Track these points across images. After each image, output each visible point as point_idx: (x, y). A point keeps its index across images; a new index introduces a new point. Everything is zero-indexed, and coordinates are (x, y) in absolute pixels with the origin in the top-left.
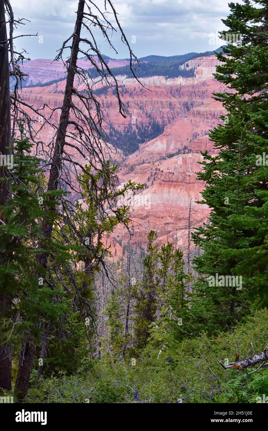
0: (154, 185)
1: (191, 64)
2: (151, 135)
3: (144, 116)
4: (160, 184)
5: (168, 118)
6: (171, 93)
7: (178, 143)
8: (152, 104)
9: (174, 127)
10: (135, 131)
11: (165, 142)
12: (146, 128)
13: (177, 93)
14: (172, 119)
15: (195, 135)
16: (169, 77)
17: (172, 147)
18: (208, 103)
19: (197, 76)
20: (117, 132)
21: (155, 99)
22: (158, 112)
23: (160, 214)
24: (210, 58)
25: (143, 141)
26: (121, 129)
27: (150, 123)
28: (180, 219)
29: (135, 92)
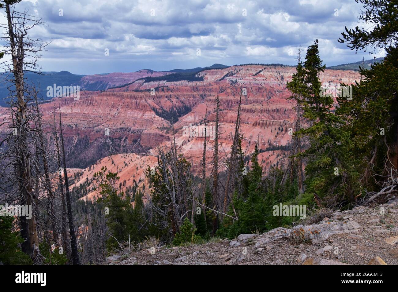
0: (193, 140)
1: (202, 74)
2: (184, 113)
3: (180, 102)
4: (197, 139)
5: (193, 103)
6: (193, 89)
7: (200, 117)
8: (183, 96)
9: (197, 108)
10: (175, 111)
11: (193, 116)
12: (181, 109)
13: (196, 90)
14: (195, 104)
15: (209, 112)
16: (190, 81)
17: (197, 119)
18: (214, 94)
19: (205, 80)
20: (165, 111)
21: (185, 93)
22: (187, 100)
23: (197, 155)
24: (211, 71)
25: (180, 116)
26: (168, 110)
27: (183, 106)
28: (209, 158)
29: (173, 90)
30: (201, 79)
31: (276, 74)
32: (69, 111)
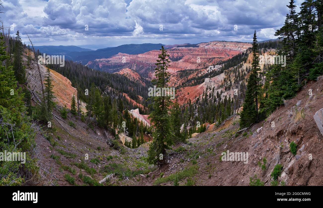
12: (180, 57)
30: (198, 47)
31: (222, 45)
32: (141, 56)
